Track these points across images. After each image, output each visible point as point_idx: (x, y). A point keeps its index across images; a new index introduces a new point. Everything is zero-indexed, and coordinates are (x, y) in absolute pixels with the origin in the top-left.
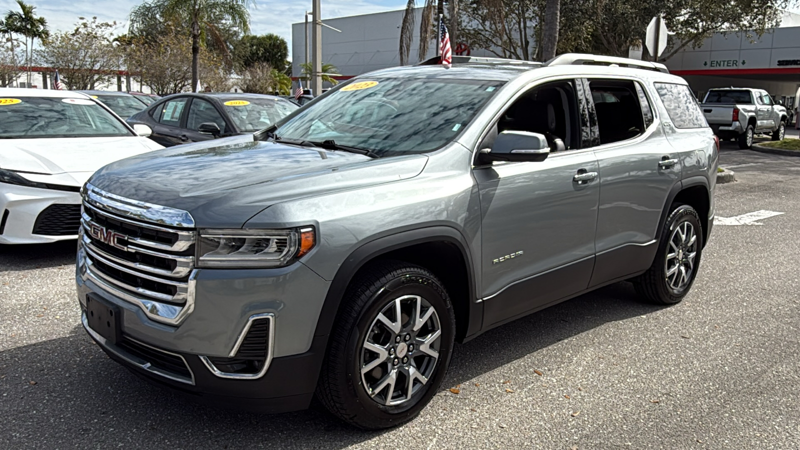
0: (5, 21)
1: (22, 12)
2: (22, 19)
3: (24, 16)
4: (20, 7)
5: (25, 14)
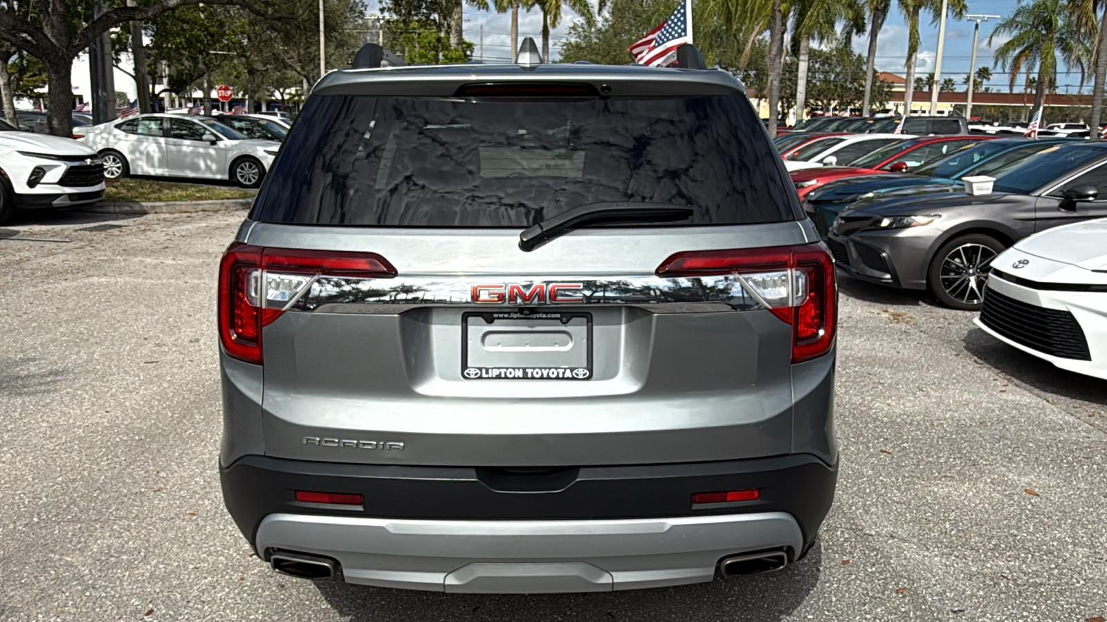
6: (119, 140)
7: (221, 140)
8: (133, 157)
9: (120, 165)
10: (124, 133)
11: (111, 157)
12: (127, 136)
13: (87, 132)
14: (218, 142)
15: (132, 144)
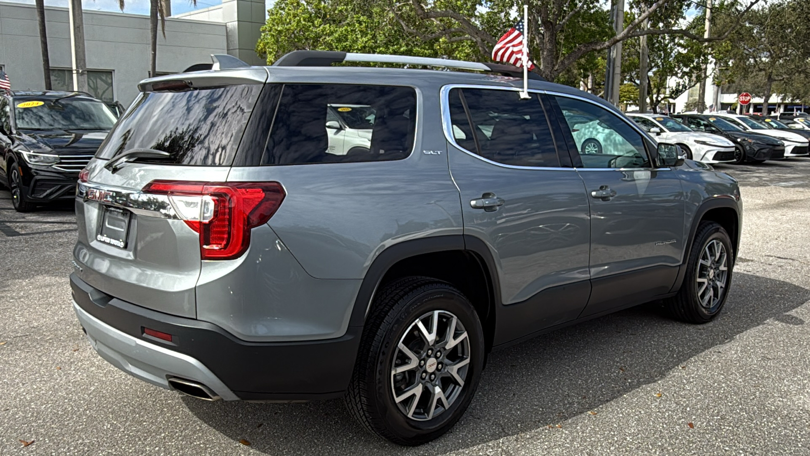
6: (599, 132)
7: (664, 132)
8: (606, 144)
9: (597, 149)
10: (602, 128)
11: (592, 144)
12: (603, 130)
13: (582, 128)
14: (662, 134)
15: (606, 135)
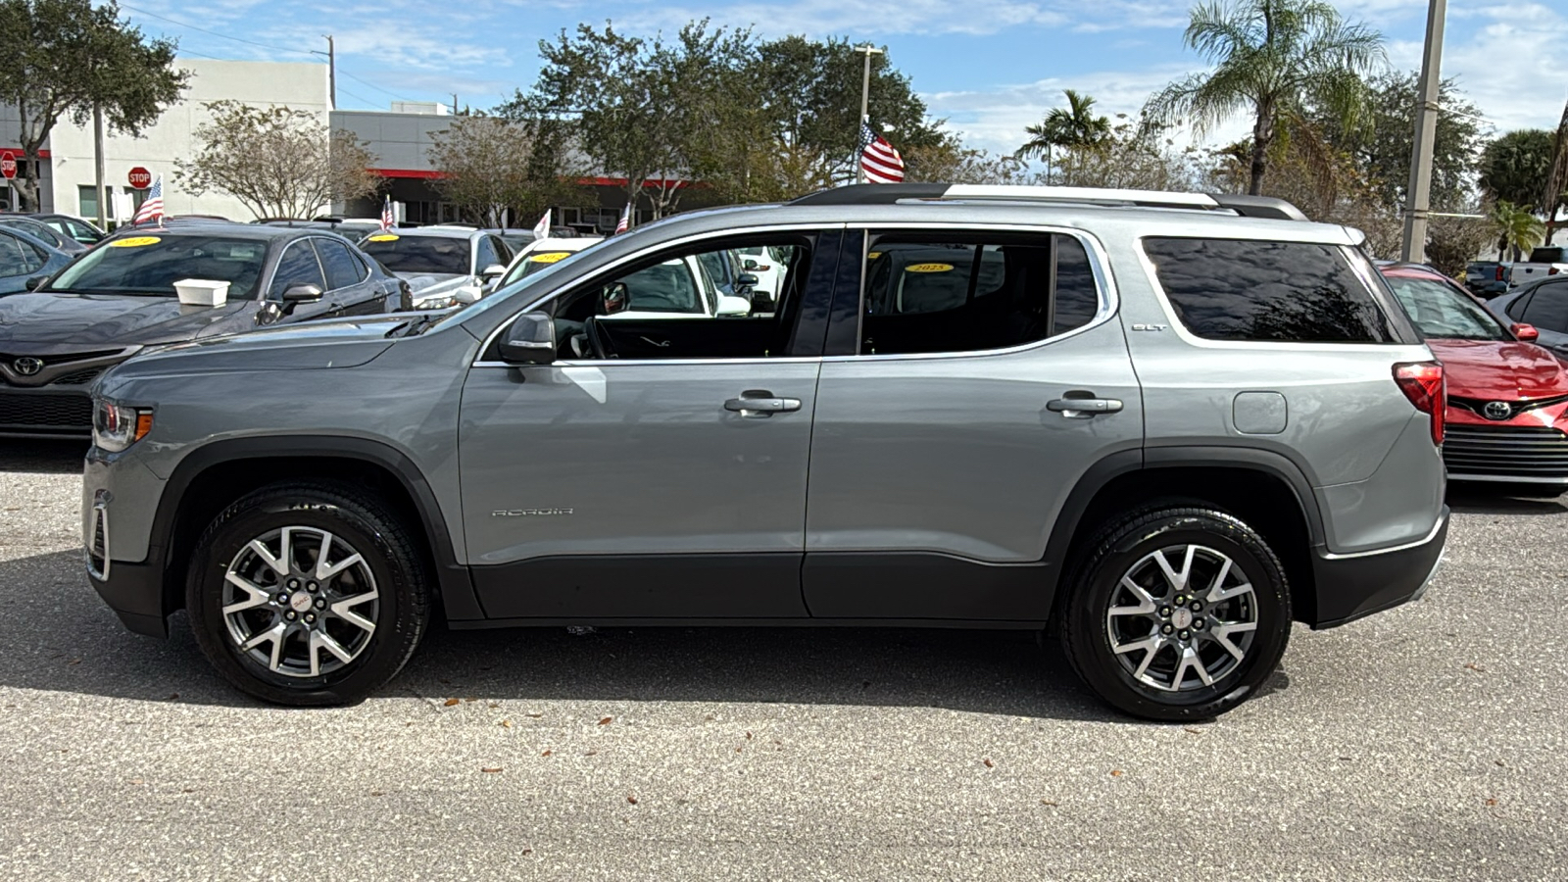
0: (1043, 126)
1: (1070, 110)
2: (1068, 122)
3: (1072, 117)
4: (1068, 100)
5: (1075, 114)
